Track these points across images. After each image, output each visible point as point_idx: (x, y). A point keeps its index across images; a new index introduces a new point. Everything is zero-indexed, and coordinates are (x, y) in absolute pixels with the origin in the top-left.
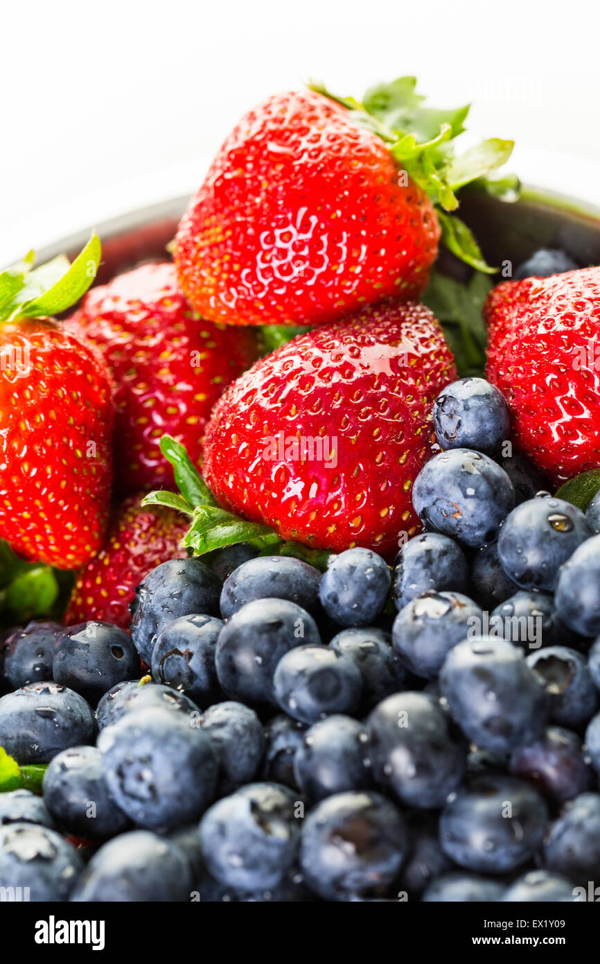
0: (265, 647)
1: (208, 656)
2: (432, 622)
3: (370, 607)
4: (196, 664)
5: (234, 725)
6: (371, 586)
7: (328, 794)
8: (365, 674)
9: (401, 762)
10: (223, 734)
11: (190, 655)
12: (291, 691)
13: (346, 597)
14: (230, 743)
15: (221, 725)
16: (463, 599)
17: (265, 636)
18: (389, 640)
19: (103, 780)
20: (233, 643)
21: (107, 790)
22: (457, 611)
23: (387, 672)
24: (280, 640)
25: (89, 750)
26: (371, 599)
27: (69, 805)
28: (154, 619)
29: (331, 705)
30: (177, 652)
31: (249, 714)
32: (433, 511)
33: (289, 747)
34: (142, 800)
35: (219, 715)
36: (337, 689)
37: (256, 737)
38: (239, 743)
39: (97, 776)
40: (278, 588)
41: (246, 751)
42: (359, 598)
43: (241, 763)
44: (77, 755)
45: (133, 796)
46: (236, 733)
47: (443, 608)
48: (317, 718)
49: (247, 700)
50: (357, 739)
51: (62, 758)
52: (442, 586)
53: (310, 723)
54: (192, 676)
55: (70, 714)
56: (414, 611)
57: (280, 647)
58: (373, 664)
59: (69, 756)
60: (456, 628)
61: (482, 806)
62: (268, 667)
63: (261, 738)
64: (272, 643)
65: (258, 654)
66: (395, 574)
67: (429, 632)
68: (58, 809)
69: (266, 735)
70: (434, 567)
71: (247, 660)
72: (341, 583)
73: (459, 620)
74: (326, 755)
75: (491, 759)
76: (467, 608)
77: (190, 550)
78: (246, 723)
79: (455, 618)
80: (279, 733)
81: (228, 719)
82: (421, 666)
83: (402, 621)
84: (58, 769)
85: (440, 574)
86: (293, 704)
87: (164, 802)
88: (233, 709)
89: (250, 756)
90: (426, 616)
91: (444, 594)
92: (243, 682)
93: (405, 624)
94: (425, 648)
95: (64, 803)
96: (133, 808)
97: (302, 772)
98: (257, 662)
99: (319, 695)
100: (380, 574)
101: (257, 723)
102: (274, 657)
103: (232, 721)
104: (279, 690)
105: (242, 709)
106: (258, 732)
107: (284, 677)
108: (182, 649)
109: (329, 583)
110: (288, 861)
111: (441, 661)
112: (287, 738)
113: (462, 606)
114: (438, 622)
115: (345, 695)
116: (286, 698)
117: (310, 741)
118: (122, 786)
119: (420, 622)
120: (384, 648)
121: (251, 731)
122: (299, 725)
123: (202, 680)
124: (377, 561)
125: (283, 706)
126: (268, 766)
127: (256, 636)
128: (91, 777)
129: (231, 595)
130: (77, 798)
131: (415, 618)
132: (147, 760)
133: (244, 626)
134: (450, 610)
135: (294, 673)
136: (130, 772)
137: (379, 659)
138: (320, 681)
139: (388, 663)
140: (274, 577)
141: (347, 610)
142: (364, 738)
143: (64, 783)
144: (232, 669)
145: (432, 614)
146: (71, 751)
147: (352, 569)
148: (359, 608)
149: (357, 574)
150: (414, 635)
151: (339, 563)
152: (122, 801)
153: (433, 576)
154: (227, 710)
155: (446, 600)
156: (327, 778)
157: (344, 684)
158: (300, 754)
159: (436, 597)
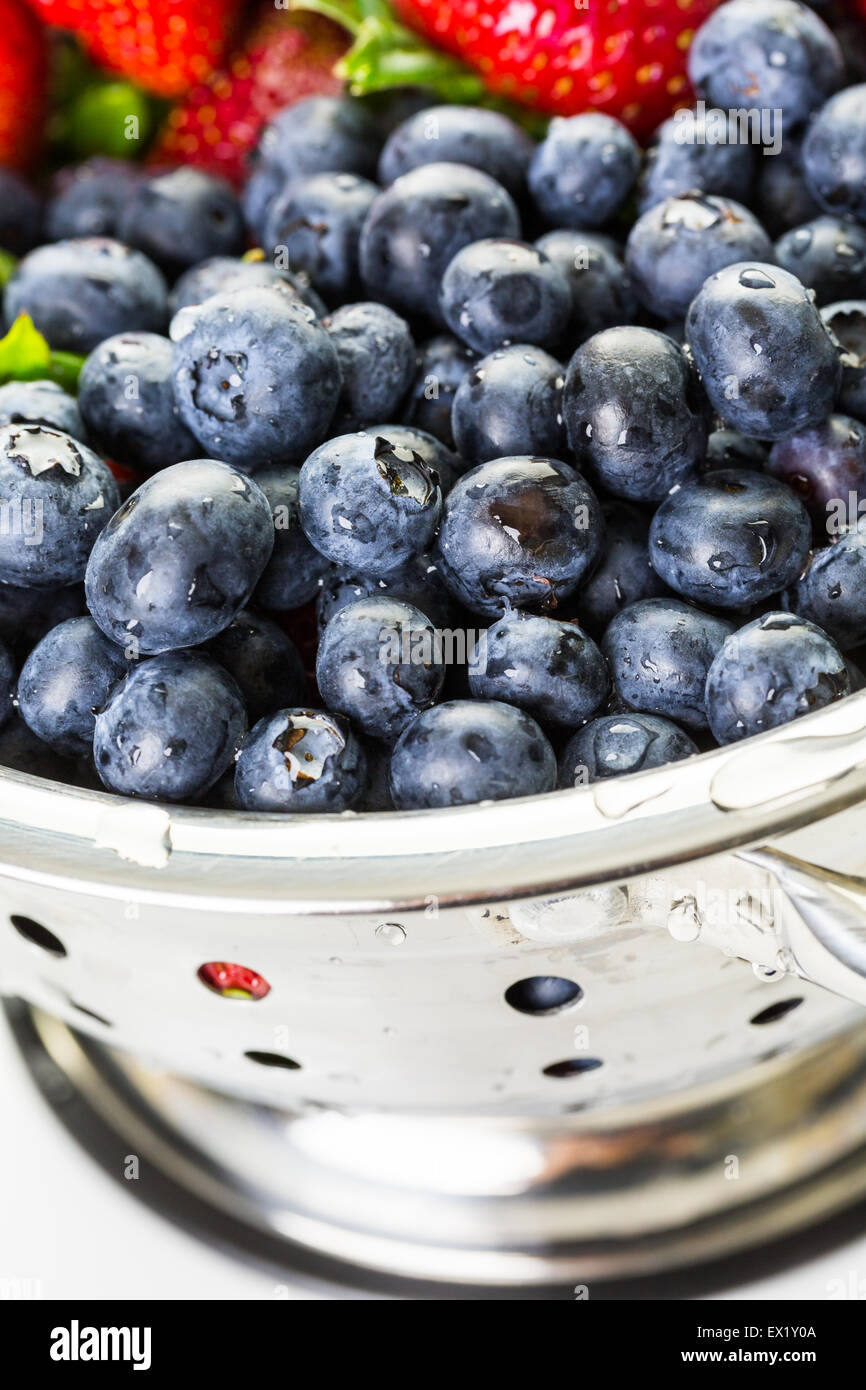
0: (438, 232)
1: (352, 237)
2: (689, 235)
3: (601, 203)
4: (331, 246)
5: (374, 334)
6: (608, 172)
7: (496, 454)
8: (577, 297)
9: (610, 423)
10: (356, 345)
11: (324, 231)
12: (466, 299)
13: (569, 184)
14: (363, 362)
15: (355, 333)
16: (739, 211)
17: (440, 217)
18: (620, 255)
19: (170, 384)
20: (392, 220)
21: (173, 401)
22: (728, 226)
23: (610, 300)
24: (460, 225)
25: (154, 341)
26: (605, 191)
27: (114, 411)
28: (280, 176)
29: (521, 329)
30: (305, 224)
31: (398, 325)
32: (718, 83)
33: (450, 384)
34: (222, 419)
35: (354, 319)
36: (535, 307)
37: (404, 360)
38: (376, 363)
39: (161, 378)
40: (471, 153)
41: (385, 376)
42: (587, 188)
43: (375, 392)
44: (137, 343)
45: (210, 412)
46: (374, 348)
47: (709, 218)
48: (496, 345)
49: (399, 306)
50: (552, 382)
51: (114, 345)
52: (712, 188)
53: (484, 351)
54: (323, 262)
55: (135, 291)
56: (664, 216)
57: (459, 236)
58: (591, 284)
59: (125, 342)
60: (723, 249)
61: (718, 506)
62: (437, 264)
63: (410, 362)
64: (450, 228)
65: (426, 240)
66: (647, 164)
67: (681, 249)
68: (96, 416)
69: (419, 361)
70: (705, 161)
71: (407, 249)
72: (565, 160)
73: (729, 239)
74: (501, 396)
75: (742, 448)
76: (744, 226)
77: (348, 85)
78: (391, 335)
79: (723, 235)
80: (437, 361)
81: (368, 325)
82: (663, 298)
83: (646, 230)
84: (105, 359)
85: (712, 172)
86: (465, 320)
87: (253, 425)
88: (376, 314)
89: (390, 385)
90: (681, 226)
91: (715, 201)
92: (397, 278)
93: (648, 233)
94: (671, 273)
95: (106, 408)
96: (206, 428)
97: (462, 418)
98: (421, 252)
99: (506, 312)
100: (623, 157)
101: (408, 340)
102: (448, 249)
103: (372, 329)
104: (448, 296)
105: (389, 317)
106: (407, 352)
107: (457, 278)
108: (315, 220)
109: (547, 159)
110: (422, 538)
111: (694, 291)
112: (448, 371)
113: (737, 220)
114: (698, 237)
115: (544, 318)
116: (457, 308)
117: (480, 374)
118: (195, 394)
119: (671, 233)
120: (613, 266)
121: (397, 349)
122: (469, 353)
123: (337, 270)
124: (623, 138)
125: (449, 321)
126: (412, 407)
127: (427, 213)
128: (152, 377)
129: (401, 156)
130: (128, 404)
131: (666, 226)
132: (238, 360)
133: (412, 198)
134: (718, 222)
135: (475, 273)
136: (210, 375)
137: (601, 280)
138: (511, 292)
139: (614, 288)
140: (468, 139)
141: (566, 202)
142: (560, 383)
143: (112, 380)
144: (384, 256)
145: (690, 223)
146: (129, 336)
147: (584, 144)
148: (585, 203)
149: (590, 152)
150: (659, 251)
151: (565, 132)
152: (191, 417)
153: (701, 172)
154: (366, 313)
155: (714, 208)
156: (497, 432)
157: (545, 301)
158: (464, 391)
159: (701, 200)
